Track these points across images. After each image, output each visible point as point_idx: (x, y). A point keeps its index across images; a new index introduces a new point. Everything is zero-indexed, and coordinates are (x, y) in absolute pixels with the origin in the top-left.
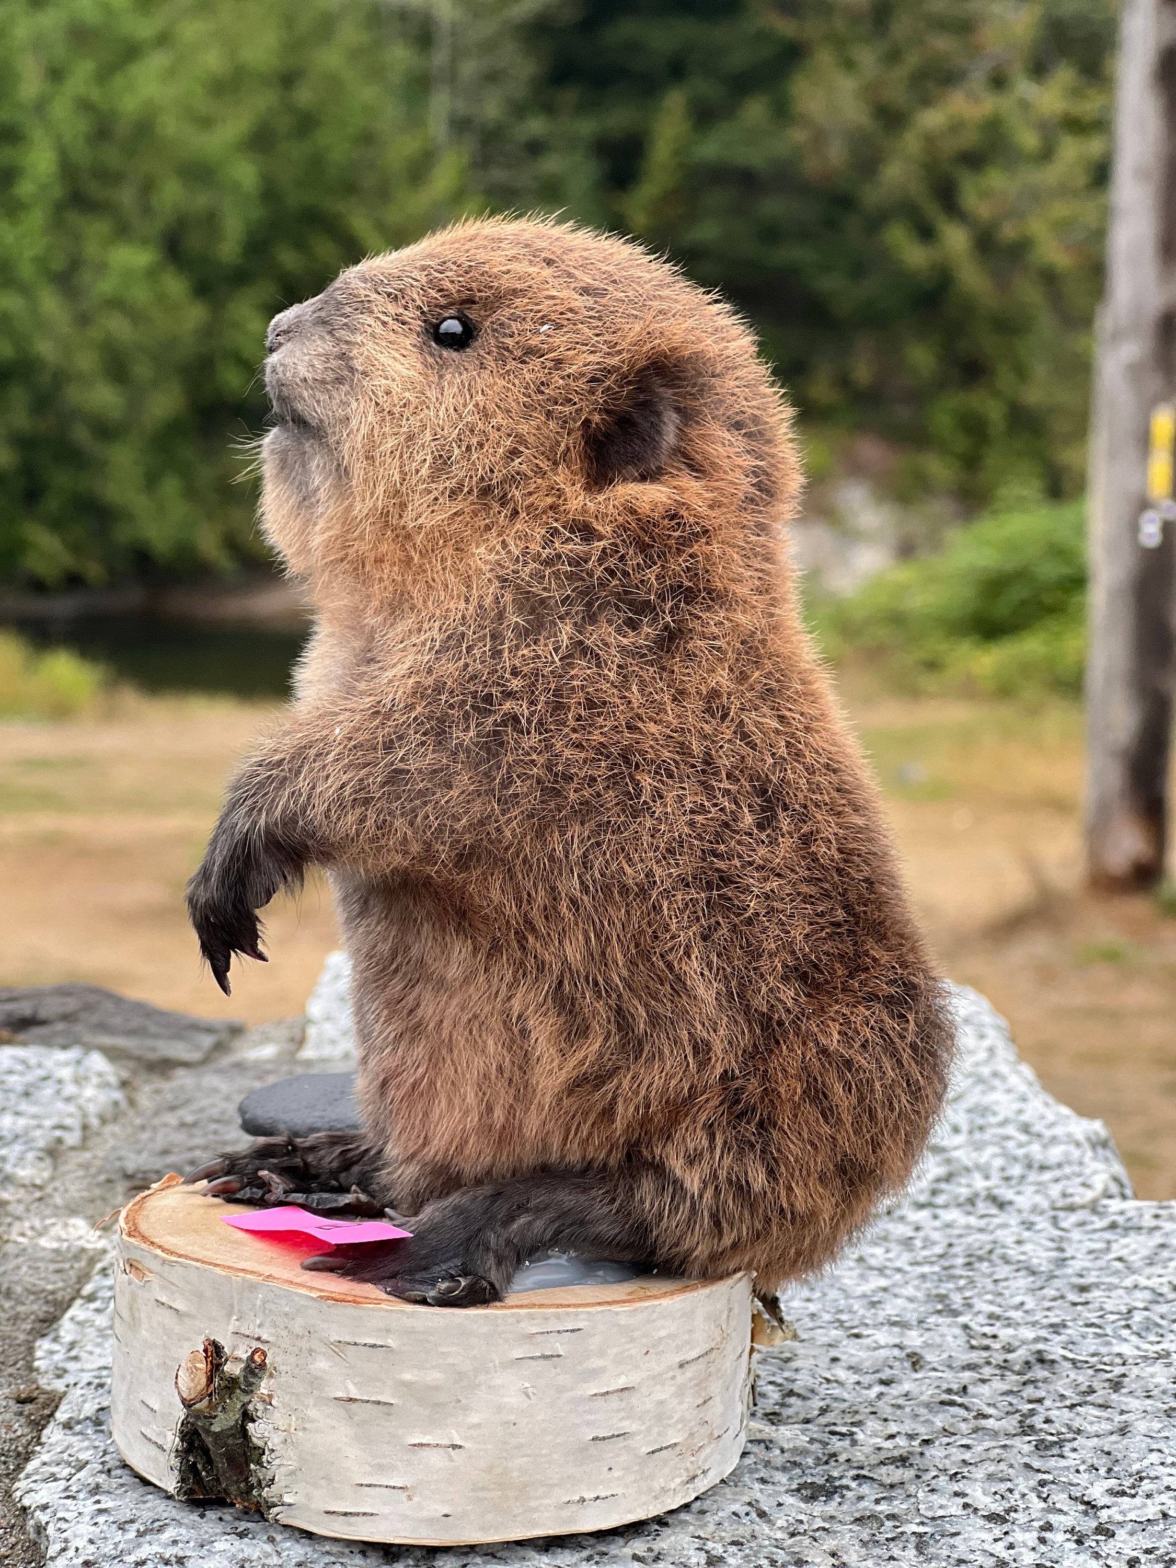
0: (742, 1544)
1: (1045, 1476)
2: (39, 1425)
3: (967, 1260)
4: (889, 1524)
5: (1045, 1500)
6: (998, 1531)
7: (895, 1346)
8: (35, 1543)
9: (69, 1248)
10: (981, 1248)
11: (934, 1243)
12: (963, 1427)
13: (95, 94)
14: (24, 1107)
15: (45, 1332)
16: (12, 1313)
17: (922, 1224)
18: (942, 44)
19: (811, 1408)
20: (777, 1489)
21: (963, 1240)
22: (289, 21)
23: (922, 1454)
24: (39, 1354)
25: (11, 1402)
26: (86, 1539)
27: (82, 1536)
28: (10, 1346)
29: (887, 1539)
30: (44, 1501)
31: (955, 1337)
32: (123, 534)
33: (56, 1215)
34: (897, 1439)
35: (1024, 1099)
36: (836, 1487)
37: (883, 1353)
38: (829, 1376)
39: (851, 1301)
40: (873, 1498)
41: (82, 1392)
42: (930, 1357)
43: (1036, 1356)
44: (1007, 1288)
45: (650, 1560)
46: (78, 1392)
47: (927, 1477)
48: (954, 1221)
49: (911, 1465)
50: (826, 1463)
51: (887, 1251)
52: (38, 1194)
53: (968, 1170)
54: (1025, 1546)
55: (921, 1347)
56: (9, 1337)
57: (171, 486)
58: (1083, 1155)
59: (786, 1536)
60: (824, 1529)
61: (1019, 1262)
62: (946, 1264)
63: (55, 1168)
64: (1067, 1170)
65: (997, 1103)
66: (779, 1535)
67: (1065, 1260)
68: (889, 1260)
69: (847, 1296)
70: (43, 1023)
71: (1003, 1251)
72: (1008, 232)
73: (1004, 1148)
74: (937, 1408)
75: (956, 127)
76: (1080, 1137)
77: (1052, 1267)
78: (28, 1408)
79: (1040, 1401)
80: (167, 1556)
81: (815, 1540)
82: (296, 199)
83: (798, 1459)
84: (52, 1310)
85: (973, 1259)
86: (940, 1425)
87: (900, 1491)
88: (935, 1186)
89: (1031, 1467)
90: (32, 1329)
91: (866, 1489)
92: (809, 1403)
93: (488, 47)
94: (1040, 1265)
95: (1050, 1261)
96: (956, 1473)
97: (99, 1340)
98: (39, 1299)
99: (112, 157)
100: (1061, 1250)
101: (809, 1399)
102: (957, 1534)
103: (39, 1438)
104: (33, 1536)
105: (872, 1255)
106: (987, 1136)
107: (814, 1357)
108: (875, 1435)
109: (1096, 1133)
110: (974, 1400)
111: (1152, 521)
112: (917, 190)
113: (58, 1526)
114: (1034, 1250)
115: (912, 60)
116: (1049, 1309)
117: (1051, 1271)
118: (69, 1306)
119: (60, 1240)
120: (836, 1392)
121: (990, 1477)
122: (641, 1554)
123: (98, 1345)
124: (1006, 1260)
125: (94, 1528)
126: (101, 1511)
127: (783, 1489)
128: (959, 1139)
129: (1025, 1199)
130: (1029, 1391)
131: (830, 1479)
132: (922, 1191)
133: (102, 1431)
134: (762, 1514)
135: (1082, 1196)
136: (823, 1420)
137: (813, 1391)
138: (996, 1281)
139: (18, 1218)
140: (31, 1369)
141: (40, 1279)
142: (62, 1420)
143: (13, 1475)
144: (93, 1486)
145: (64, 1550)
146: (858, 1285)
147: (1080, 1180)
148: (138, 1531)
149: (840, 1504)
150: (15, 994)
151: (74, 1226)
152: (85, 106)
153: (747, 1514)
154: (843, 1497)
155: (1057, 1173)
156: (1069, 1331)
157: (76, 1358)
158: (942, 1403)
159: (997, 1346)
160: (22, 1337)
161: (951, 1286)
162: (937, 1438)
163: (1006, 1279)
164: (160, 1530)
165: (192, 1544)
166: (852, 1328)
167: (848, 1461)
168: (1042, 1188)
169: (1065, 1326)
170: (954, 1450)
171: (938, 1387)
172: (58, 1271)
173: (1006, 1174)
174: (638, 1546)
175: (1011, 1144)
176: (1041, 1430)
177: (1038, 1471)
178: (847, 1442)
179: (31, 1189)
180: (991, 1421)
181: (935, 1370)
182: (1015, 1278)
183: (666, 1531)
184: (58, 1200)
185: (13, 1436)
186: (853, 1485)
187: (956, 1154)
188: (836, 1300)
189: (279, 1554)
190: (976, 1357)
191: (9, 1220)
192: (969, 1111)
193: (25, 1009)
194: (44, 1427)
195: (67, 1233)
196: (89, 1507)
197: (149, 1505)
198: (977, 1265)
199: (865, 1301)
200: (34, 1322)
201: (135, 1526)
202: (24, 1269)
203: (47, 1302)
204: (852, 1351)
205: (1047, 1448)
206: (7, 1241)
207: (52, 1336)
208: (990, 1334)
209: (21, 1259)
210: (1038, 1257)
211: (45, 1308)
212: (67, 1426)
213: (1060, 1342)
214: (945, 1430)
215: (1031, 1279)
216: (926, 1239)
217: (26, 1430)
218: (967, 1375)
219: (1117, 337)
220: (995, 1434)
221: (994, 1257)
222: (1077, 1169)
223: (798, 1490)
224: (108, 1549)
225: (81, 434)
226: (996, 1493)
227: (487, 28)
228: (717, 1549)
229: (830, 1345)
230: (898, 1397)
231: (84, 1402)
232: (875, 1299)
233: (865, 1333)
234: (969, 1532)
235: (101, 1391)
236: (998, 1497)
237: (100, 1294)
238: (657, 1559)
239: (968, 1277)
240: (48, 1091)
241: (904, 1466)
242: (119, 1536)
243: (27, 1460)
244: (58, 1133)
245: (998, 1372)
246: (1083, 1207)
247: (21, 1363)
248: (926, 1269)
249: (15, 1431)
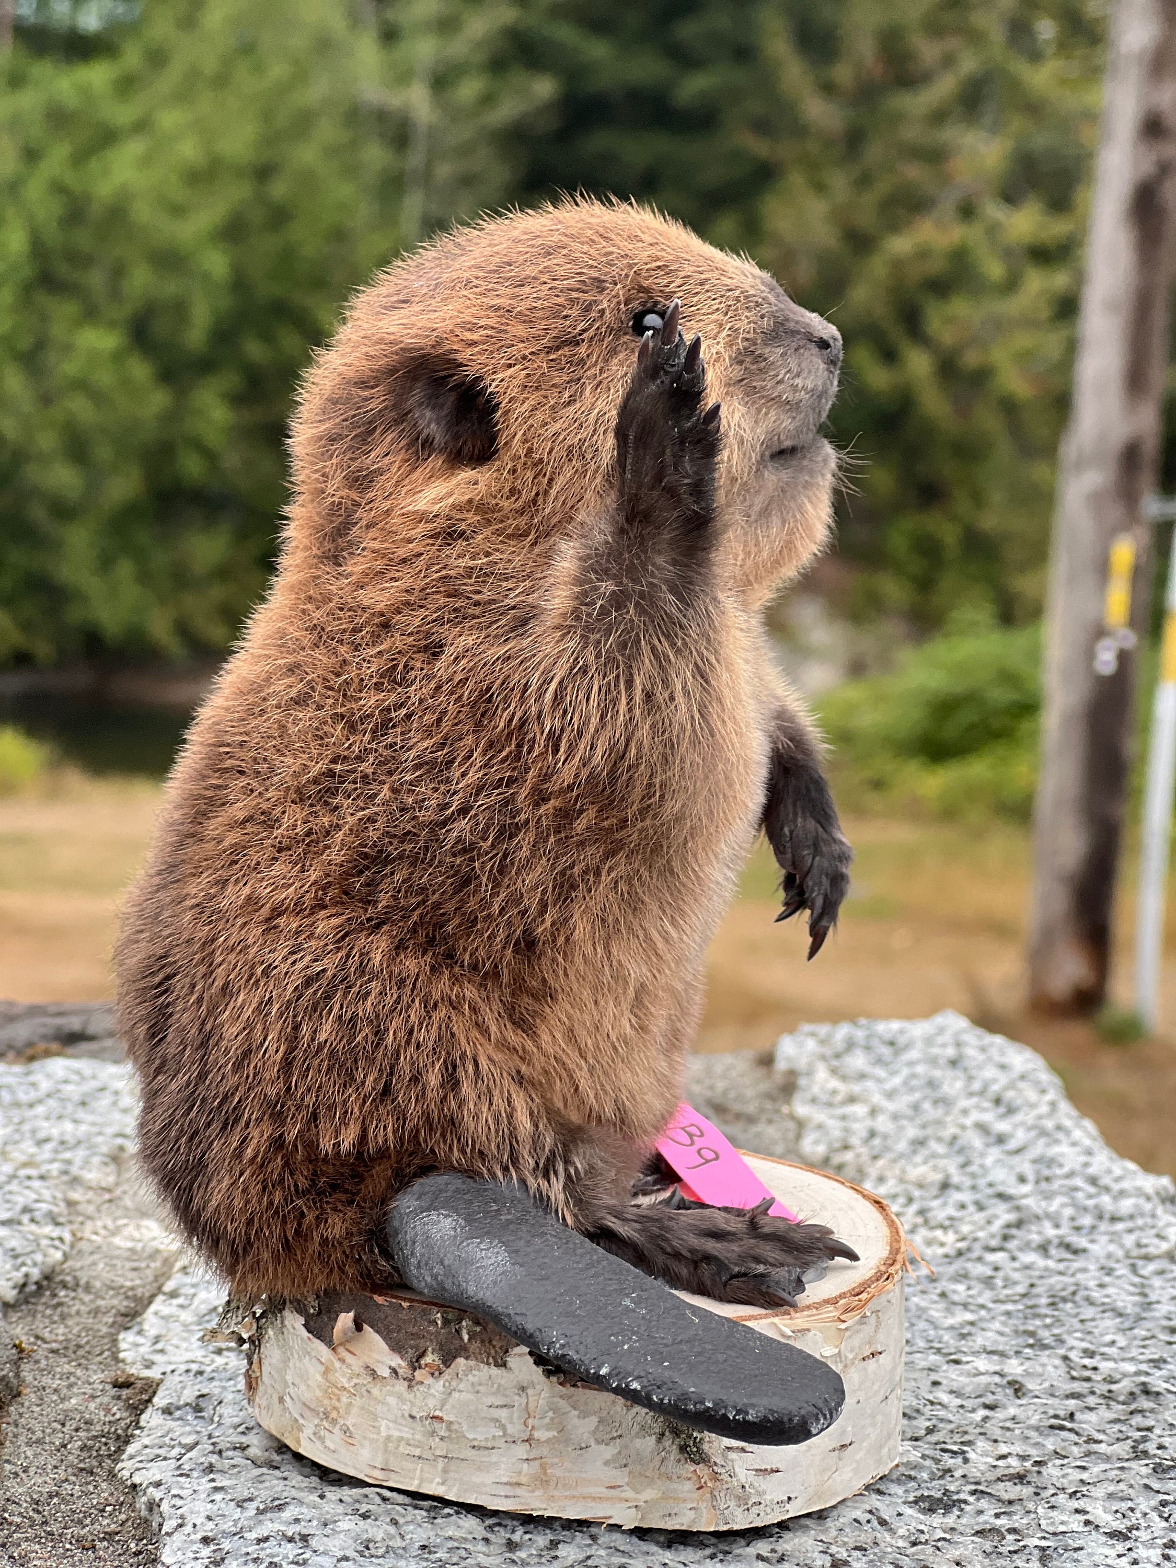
0: (866, 1550)
1: (1166, 1497)
2: (137, 1409)
3: (1050, 1300)
4: (1010, 1537)
5: (1167, 1520)
6: (1121, 1547)
7: (996, 1373)
8: (146, 1521)
9: (143, 1249)
10: (1063, 1290)
11: (1015, 1283)
12: (1075, 1449)
13: (70, 178)
14: (81, 1114)
15: (129, 1325)
16: (93, 1306)
17: (1000, 1264)
18: (913, 172)
19: (917, 1428)
20: (893, 1500)
21: (1045, 1281)
22: (267, 115)
23: (1039, 1472)
24: (123, 1346)
25: (108, 1387)
26: (204, 1514)
27: (199, 1512)
28: (94, 1337)
29: (1010, 1552)
30: (157, 1478)
31: (1056, 1367)
32: (74, 615)
33: (126, 1217)
34: (1009, 1460)
35: (1089, 1153)
36: (954, 1501)
37: (983, 1379)
38: (931, 1398)
39: (941, 1332)
40: (992, 1512)
41: (181, 1379)
42: (1031, 1385)
43: (1141, 1387)
44: (1096, 1327)
45: (774, 1561)
46: (176, 1378)
47: (1046, 1494)
48: (1033, 1263)
49: (1029, 1483)
50: (941, 1477)
51: (969, 1288)
52: (107, 1196)
53: (1038, 1218)
54: (1149, 1561)
55: (1022, 1375)
56: (91, 1329)
57: (125, 569)
58: (1154, 1209)
59: (906, 1544)
60: (944, 1539)
61: (1103, 1304)
62: (1030, 1303)
63: (119, 1174)
64: (1140, 1222)
65: (1063, 1155)
66: (901, 1543)
67: (1150, 1304)
68: (971, 1296)
69: (936, 1328)
70: (91, 1038)
71: (1086, 1293)
72: (971, 359)
73: (1073, 1198)
74: (1047, 1431)
75: (923, 254)
76: (1150, 1191)
77: (1138, 1310)
78: (125, 1393)
79: (1149, 1429)
80: (290, 1534)
81: (938, 1549)
82: (266, 290)
83: (913, 1473)
84: (132, 1305)
85: (1057, 1300)
86: (1051, 1448)
87: (1018, 1507)
88: (1006, 1231)
89: (1151, 1488)
90: (114, 1323)
91: (984, 1503)
92: (915, 1423)
93: (464, 151)
94: (1125, 1307)
95: (1135, 1304)
96: (1076, 1492)
97: (185, 1335)
98: (118, 1294)
99: (84, 239)
100: (1145, 1295)
101: (915, 1418)
102: (1081, 1549)
103: (138, 1423)
104: (144, 1513)
105: (954, 1292)
106: (1056, 1185)
107: (915, 1380)
108: (985, 1454)
109: (1165, 1188)
110: (1084, 1426)
111: (1108, 649)
112: (882, 312)
113: (173, 1502)
114: (1118, 1294)
115: (882, 187)
116: (1144, 1347)
117: (1137, 1314)
118: (150, 1303)
119: (133, 1239)
120: (942, 1413)
121: (1111, 1496)
122: (765, 1554)
123: (185, 1339)
124: (1090, 1302)
125: (209, 1506)
126: (217, 1489)
127: (900, 1501)
128: (1026, 1189)
129: (1100, 1248)
130: (1137, 1420)
131: (946, 1492)
132: (993, 1236)
133: (202, 1418)
134: (883, 1523)
135: (1157, 1247)
136: (933, 1438)
137: (918, 1411)
138: (1082, 1321)
139: (90, 1218)
140: (117, 1360)
141: (118, 1276)
142: (160, 1406)
143: (116, 1456)
144: (206, 1465)
145: (181, 1526)
146: (946, 1317)
147: (1154, 1232)
148: (258, 1509)
149: (959, 1517)
150: (62, 1009)
151: (147, 1228)
152: (58, 188)
153: (868, 1522)
154: (962, 1510)
155: (1130, 1224)
156: (1169, 1367)
157: (162, 1351)
158: (1052, 1427)
159: (1097, 1377)
160: (105, 1330)
161: (1038, 1322)
162: (1050, 1460)
163: (1093, 1320)
164: (280, 1508)
165: (315, 1523)
166: (951, 1354)
167: (964, 1476)
168: (1116, 1238)
169: (1165, 1361)
170: (1070, 1471)
171: (1044, 1413)
172: (135, 1269)
173: (1077, 1224)
174: (762, 1547)
175: (1080, 1195)
176: (1155, 1455)
177: (1158, 1492)
178: (959, 1460)
179: (99, 1191)
180: (1103, 1445)
181: (1037, 1397)
182: (1103, 1318)
183: (787, 1535)
184: (128, 1202)
185: (112, 1419)
186: (971, 1499)
187: (1024, 1202)
188: (925, 1331)
189: (402, 1537)
190: (1077, 1387)
191: (80, 1219)
192: (1034, 1161)
193: (75, 1023)
194: (142, 1412)
195: (141, 1234)
196: (204, 1485)
197: (267, 1484)
198: (1061, 1305)
199: (953, 1333)
200: (115, 1316)
201: (254, 1505)
202: (101, 1265)
203: (127, 1298)
204: (952, 1376)
205: (1164, 1471)
206: (81, 1239)
207: (136, 1329)
208: (1090, 1366)
209: (96, 1257)
210: (1123, 1301)
211: (125, 1303)
212: (167, 1411)
213: (1161, 1377)
214: (1056, 1453)
215: (1118, 1320)
216: (1006, 1279)
217: (125, 1414)
218: (1072, 1403)
219: (1080, 465)
220: (1108, 1458)
221: (1077, 1298)
222: (1149, 1221)
223: (916, 1502)
224: (228, 1526)
225: (38, 514)
226: (1117, 1511)
227: (464, 133)
228: (843, 1554)
229: (930, 1369)
230: (1005, 1421)
231: (183, 1388)
232: (965, 1331)
233: (965, 1359)
234: (1092, 1548)
235: (200, 1378)
236: (1119, 1515)
237: (182, 1291)
238: (781, 1560)
239: (1053, 1316)
240: (105, 1101)
241: (1022, 1483)
242: (237, 1513)
243: (127, 1443)
244: (120, 1141)
245: (1102, 1401)
246: (1158, 1257)
247: (106, 1353)
248: (1010, 1307)
249: (114, 1415)
